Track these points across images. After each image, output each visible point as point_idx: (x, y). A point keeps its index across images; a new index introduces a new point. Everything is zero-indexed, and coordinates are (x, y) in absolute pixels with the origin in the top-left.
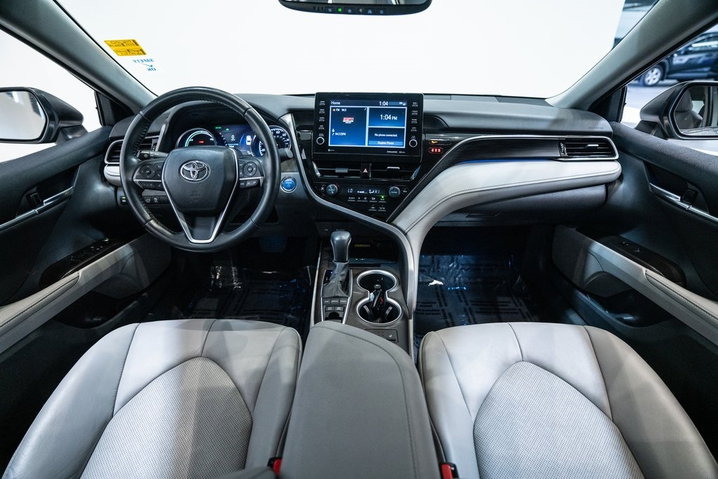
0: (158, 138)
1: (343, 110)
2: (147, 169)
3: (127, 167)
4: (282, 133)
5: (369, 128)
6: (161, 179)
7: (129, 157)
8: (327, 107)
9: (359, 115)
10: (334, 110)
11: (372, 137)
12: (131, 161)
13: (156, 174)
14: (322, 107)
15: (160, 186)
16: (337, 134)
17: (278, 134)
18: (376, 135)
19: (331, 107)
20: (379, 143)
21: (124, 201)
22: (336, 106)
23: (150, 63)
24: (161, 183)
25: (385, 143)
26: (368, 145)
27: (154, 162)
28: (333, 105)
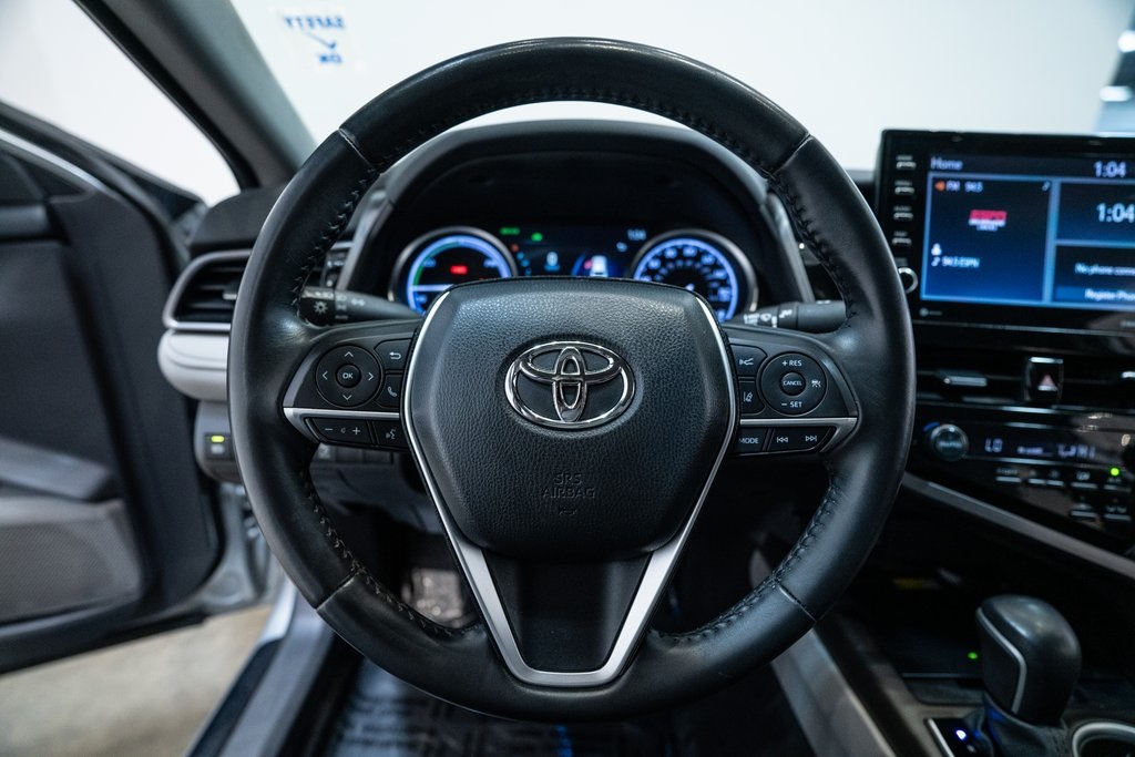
0: (346, 251)
1: (971, 187)
2: (343, 364)
3: (259, 355)
4: (700, 254)
5: (1060, 249)
6: (398, 406)
7: (270, 317)
8: (918, 176)
9: (1024, 206)
10: (940, 186)
11: (1065, 275)
12: (281, 332)
13: (380, 384)
14: (905, 174)
15: (390, 435)
16: (948, 261)
17: (689, 258)
18: (1081, 268)
19: (931, 175)
20: (1090, 294)
21: (217, 450)
22: (947, 172)
23: (329, 34)
24: (399, 423)
25: (1109, 296)
26: (1054, 299)
27: (371, 336)
28: (937, 170)
